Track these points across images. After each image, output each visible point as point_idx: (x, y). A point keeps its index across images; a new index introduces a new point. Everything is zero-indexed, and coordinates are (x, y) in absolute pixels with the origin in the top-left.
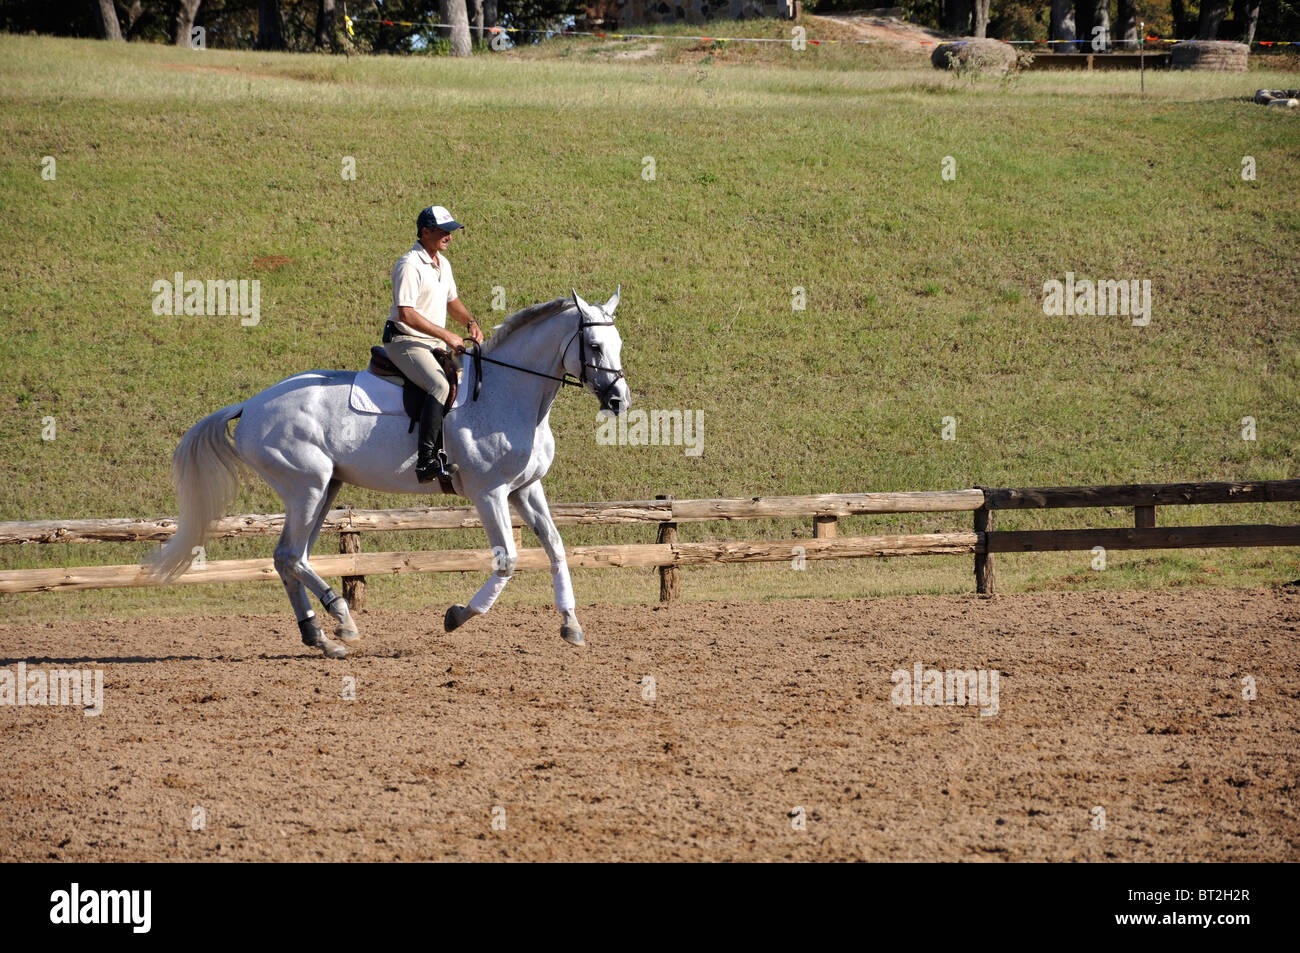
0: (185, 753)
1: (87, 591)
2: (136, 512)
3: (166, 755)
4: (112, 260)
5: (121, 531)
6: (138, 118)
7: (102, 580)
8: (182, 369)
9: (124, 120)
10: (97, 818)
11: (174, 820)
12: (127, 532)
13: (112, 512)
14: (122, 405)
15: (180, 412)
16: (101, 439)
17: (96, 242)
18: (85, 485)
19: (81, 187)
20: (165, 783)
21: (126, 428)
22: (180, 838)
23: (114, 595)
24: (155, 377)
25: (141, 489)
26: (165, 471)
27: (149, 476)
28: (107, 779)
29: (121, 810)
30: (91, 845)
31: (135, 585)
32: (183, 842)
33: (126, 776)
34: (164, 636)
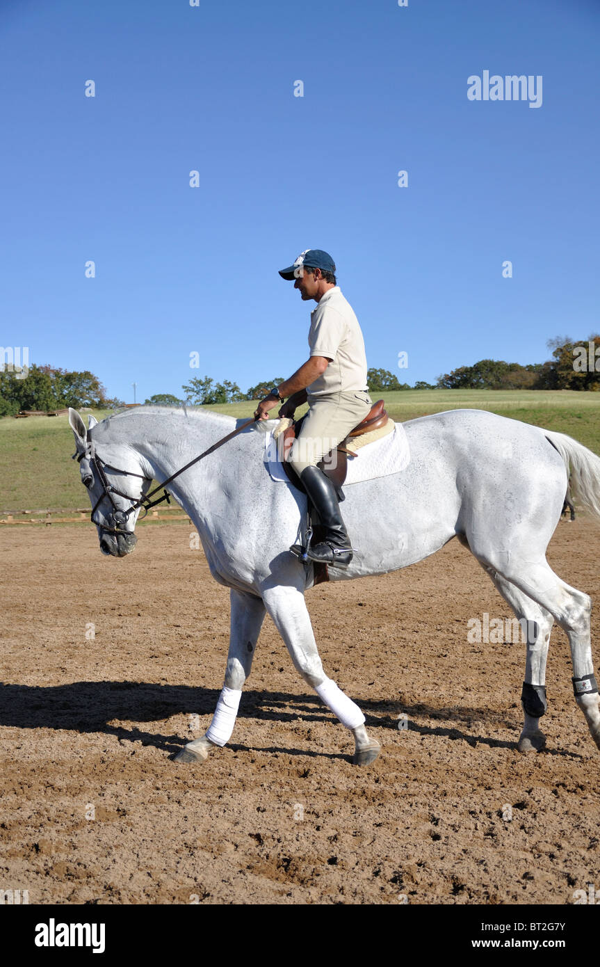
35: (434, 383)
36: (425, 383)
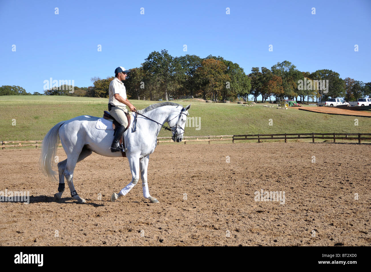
35: (43, 93)
36: (38, 93)
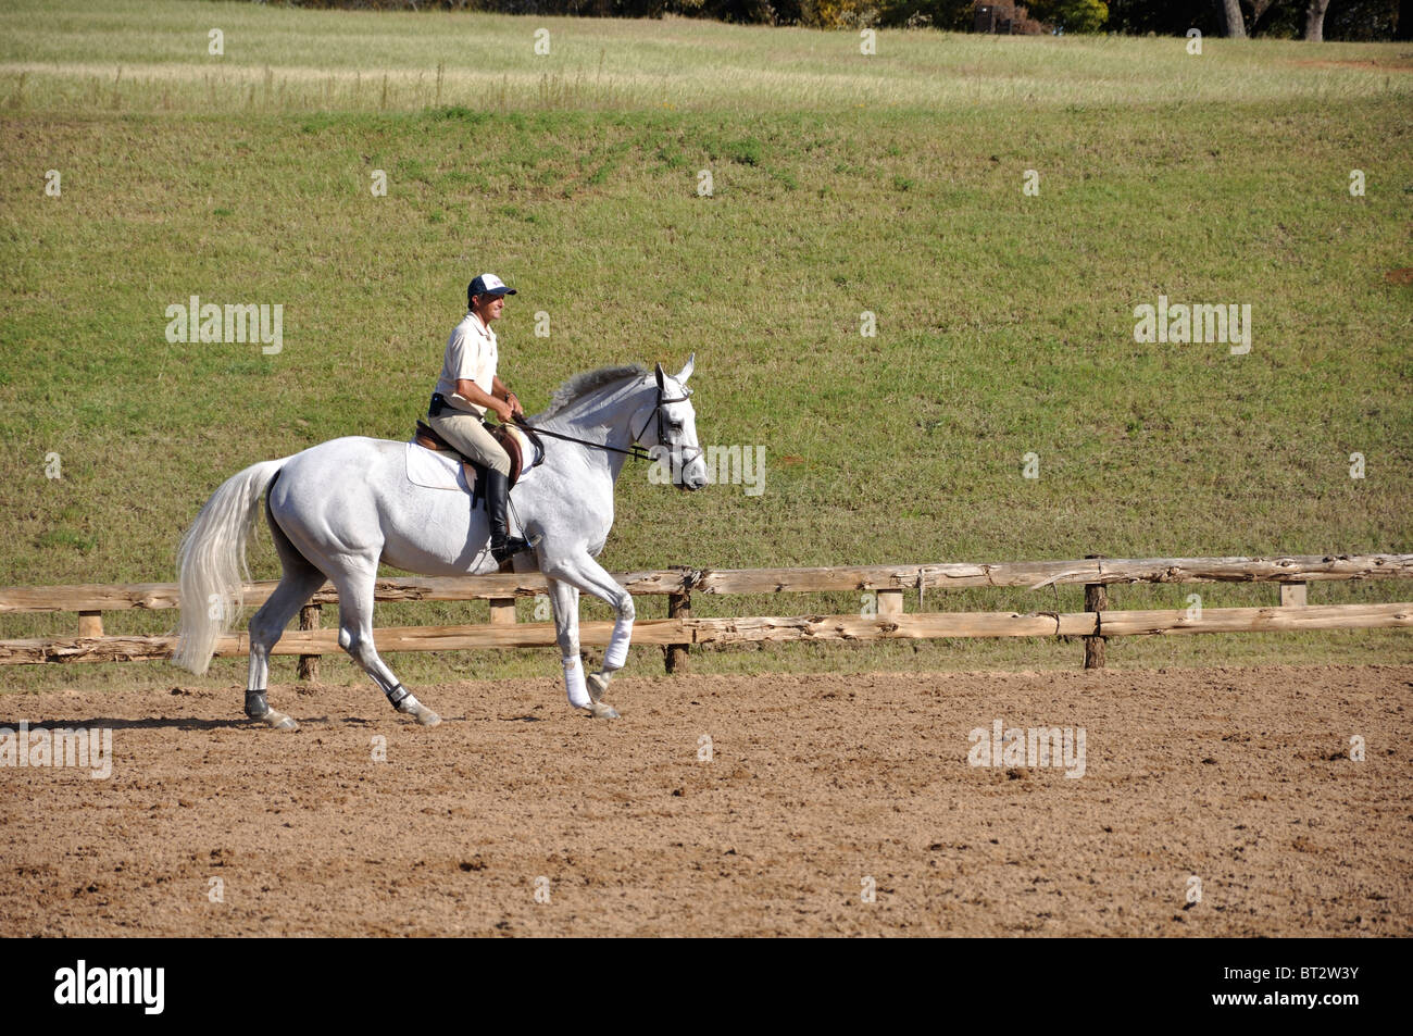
0: (1315, 814)
1: (1201, 635)
2: (1252, 550)
3: (1293, 816)
4: (1229, 277)
5: (1236, 571)
6: (1262, 121)
7: (1219, 623)
8: (1304, 394)
9: (1247, 123)
10: (1222, 880)
11: (1307, 887)
12: (1244, 572)
13: (1227, 550)
14: (1238, 434)
15: (1301, 441)
16: (1215, 471)
17: (1212, 257)
18: (1197, 520)
19: (1198, 198)
20: (1295, 847)
21: (1241, 458)
22: (1315, 907)
23: (1229, 641)
24: (1274, 403)
25: (1258, 526)
26: (1284, 506)
27: (1268, 511)
28: (1231, 839)
29: (1248, 874)
30: (1218, 909)
31: (1253, 629)
32: (1318, 912)
33: (1251, 836)
34: (1286, 687)
